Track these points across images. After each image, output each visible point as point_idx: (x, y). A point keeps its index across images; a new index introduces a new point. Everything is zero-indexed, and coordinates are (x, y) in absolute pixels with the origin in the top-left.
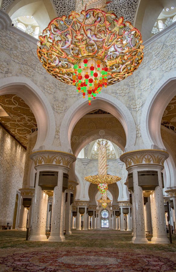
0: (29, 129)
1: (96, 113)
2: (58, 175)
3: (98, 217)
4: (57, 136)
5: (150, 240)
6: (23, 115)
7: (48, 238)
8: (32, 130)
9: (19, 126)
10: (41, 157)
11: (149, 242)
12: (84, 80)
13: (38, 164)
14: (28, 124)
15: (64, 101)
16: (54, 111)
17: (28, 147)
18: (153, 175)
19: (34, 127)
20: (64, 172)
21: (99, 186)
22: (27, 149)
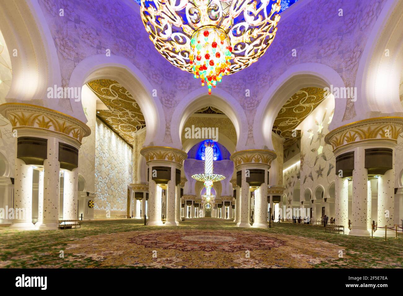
0: (133, 126)
1: (205, 112)
2: (170, 171)
3: (202, 208)
4: (168, 133)
5: (252, 224)
6: (126, 110)
7: (164, 223)
8: (137, 127)
9: (122, 123)
10: (153, 153)
11: (251, 227)
12: (204, 61)
13: (150, 160)
14: (132, 121)
15: (173, 94)
16: (163, 105)
17: (134, 145)
18: (261, 173)
19: (139, 124)
20: (177, 168)
21: (205, 183)
22: (134, 147)
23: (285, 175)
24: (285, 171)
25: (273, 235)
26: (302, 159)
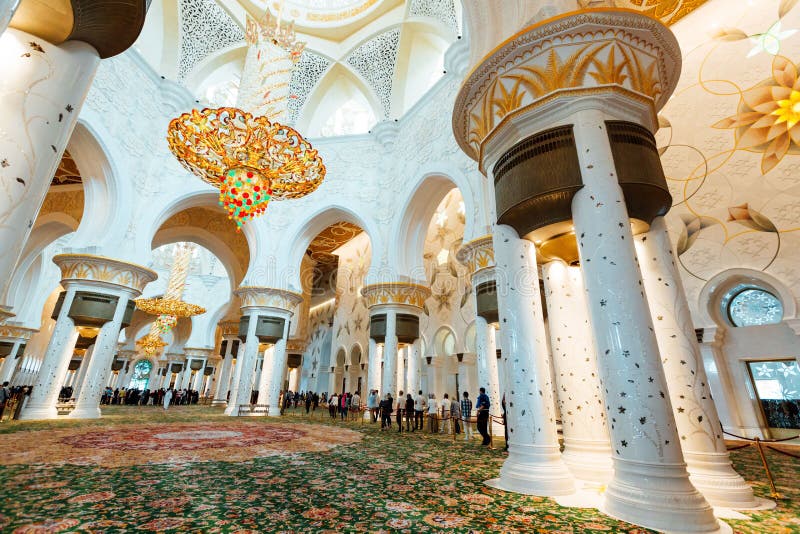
2: (117, 303)
20: (131, 299)
23: (312, 317)
24: (313, 309)
25: (290, 426)
26: (338, 298)
